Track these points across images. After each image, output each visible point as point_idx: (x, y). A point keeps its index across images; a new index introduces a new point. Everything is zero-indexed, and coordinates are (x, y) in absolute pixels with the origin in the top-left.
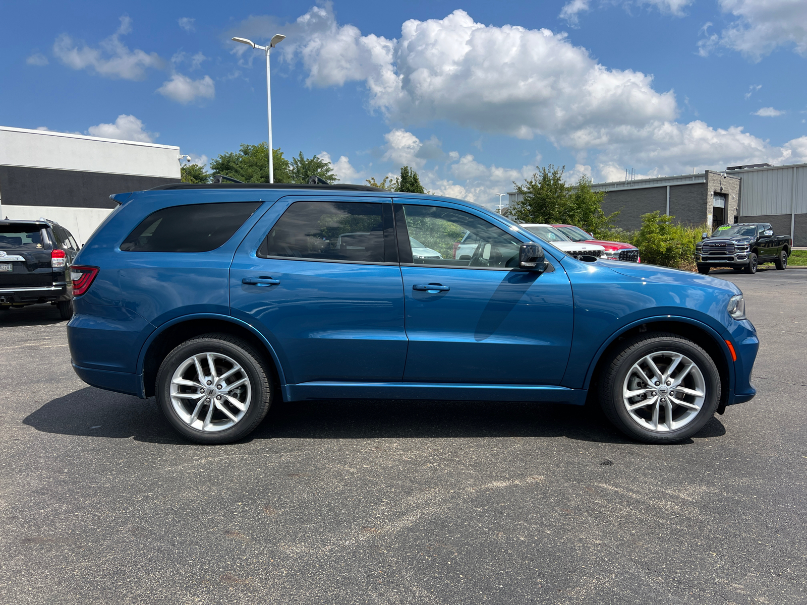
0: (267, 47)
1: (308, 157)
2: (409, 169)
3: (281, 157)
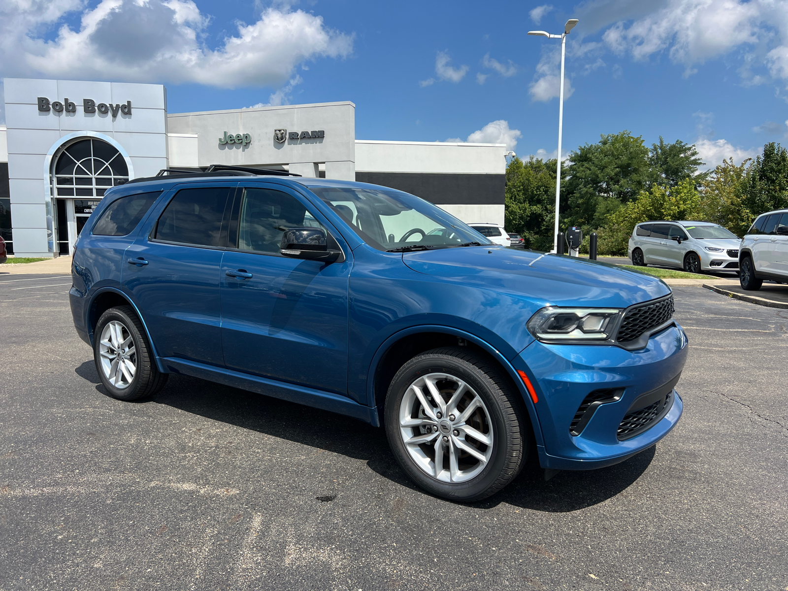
0: (563, 34)
1: (669, 142)
2: (776, 145)
3: (641, 145)
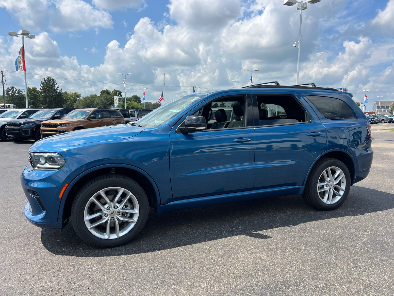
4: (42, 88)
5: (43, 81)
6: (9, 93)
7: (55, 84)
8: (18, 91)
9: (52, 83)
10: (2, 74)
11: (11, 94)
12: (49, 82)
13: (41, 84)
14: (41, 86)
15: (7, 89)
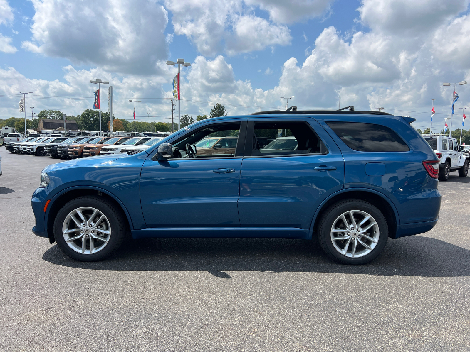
4: (211, 116)
5: (213, 108)
6: (183, 121)
7: (224, 111)
8: (190, 119)
9: (221, 110)
10: (172, 102)
11: (185, 122)
12: (219, 109)
13: (211, 112)
14: (211, 114)
15: (181, 117)
